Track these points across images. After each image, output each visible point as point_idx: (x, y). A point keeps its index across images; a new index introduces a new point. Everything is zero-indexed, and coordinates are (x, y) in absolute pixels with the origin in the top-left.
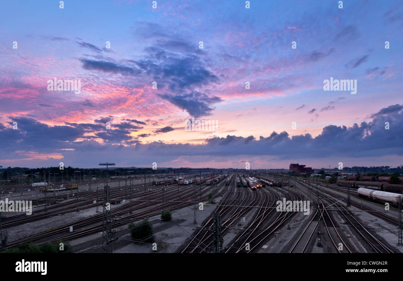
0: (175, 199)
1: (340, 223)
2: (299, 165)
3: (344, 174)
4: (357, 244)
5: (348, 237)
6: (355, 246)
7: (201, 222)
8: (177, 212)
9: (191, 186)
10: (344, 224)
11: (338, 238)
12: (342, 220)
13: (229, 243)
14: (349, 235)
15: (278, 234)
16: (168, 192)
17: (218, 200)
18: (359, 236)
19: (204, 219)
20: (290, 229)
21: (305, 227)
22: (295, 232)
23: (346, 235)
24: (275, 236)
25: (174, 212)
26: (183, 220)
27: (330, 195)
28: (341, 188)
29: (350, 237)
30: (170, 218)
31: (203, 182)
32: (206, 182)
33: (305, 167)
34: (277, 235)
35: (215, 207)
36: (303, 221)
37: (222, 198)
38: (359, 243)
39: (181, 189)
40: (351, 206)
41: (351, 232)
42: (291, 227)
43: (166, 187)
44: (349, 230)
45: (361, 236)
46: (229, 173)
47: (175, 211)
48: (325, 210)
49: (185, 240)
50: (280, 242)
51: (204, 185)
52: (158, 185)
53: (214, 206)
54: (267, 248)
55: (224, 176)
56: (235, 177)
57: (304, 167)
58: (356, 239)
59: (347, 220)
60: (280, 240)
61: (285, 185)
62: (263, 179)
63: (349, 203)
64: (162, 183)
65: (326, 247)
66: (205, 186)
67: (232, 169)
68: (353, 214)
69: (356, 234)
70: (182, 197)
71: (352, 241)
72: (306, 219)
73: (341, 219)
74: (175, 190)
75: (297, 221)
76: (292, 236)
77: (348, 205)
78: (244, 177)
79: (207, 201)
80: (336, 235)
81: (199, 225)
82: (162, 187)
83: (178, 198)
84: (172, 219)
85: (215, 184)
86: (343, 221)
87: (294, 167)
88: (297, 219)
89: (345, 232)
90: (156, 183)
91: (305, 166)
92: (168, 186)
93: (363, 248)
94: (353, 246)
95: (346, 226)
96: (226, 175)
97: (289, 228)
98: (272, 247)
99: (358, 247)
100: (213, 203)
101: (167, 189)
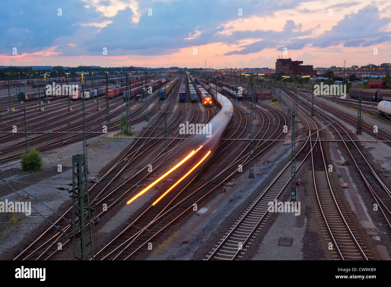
0: (58, 128)
1: (337, 163)
2: (292, 60)
3: (365, 76)
4: (355, 199)
5: (345, 188)
6: (351, 203)
7: (99, 170)
8: (56, 153)
9: (95, 101)
10: (342, 165)
11: (327, 190)
12: (343, 158)
13: (141, 206)
14: (345, 184)
15: (231, 187)
16: (48, 114)
17: (138, 128)
18: (362, 185)
19: (104, 164)
20: (253, 177)
21: (278, 172)
22: (260, 182)
23: (341, 185)
24: (224, 191)
25: (51, 153)
26: (66, 167)
27: (334, 114)
28: (354, 102)
29: (347, 188)
30: (39, 166)
31: (118, 93)
32: (122, 94)
33: (302, 64)
34: (228, 189)
35: (131, 142)
36: (277, 162)
37: (147, 123)
38: (359, 197)
39: (73, 108)
40: (362, 133)
41: (350, 179)
42: (255, 174)
43: (45, 104)
44: (349, 175)
45: (365, 185)
46: (170, 76)
47: (53, 151)
48: (318, 142)
49: (59, 205)
50: (231, 201)
51: (120, 99)
52: (29, 100)
53: (129, 139)
54: (205, 213)
55: (160, 82)
56: (180, 83)
57: (299, 65)
58: (356, 190)
59: (350, 157)
60: (231, 196)
61: (264, 99)
62: (227, 86)
63: (361, 127)
64: (37, 96)
65: (305, 206)
66: (121, 101)
67: (176, 68)
68: (361, 148)
69: (359, 181)
70: (72, 123)
71: (349, 195)
72: (284, 158)
73: (341, 156)
74: (63, 109)
75: (268, 162)
76: (252, 190)
77: (357, 132)
78: (196, 83)
79: (119, 129)
80: (326, 185)
81: (92, 176)
82: (36, 104)
83: (65, 126)
84: (42, 167)
85: (139, 97)
86: (343, 160)
87: (283, 65)
88: (269, 159)
89: (341, 180)
90: (27, 98)
91: (302, 62)
92: (49, 102)
93: (363, 205)
94: (348, 203)
95: (346, 168)
96: (164, 80)
97: (251, 176)
98: (214, 212)
99: (355, 204)
100: (127, 133)
101: (45, 109)
